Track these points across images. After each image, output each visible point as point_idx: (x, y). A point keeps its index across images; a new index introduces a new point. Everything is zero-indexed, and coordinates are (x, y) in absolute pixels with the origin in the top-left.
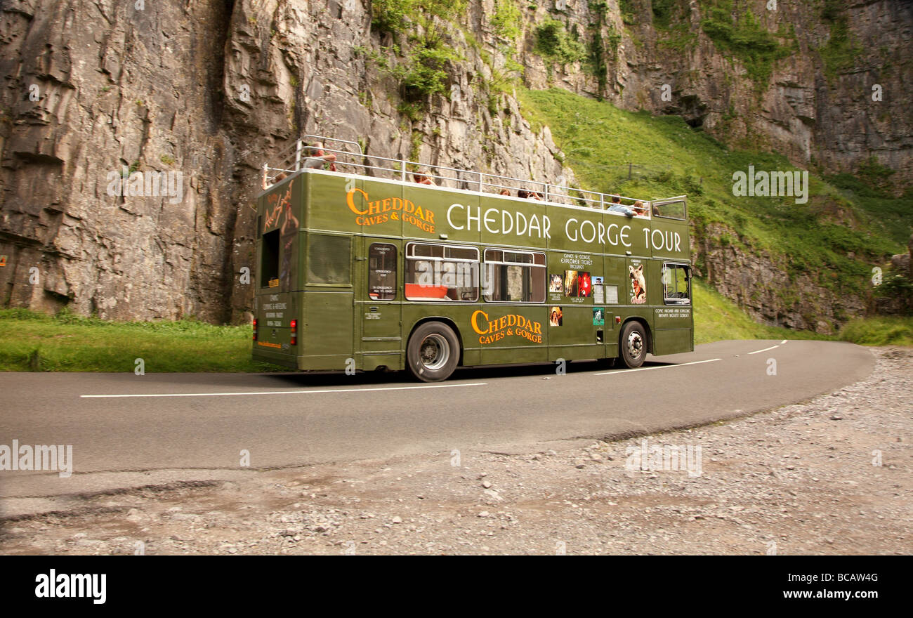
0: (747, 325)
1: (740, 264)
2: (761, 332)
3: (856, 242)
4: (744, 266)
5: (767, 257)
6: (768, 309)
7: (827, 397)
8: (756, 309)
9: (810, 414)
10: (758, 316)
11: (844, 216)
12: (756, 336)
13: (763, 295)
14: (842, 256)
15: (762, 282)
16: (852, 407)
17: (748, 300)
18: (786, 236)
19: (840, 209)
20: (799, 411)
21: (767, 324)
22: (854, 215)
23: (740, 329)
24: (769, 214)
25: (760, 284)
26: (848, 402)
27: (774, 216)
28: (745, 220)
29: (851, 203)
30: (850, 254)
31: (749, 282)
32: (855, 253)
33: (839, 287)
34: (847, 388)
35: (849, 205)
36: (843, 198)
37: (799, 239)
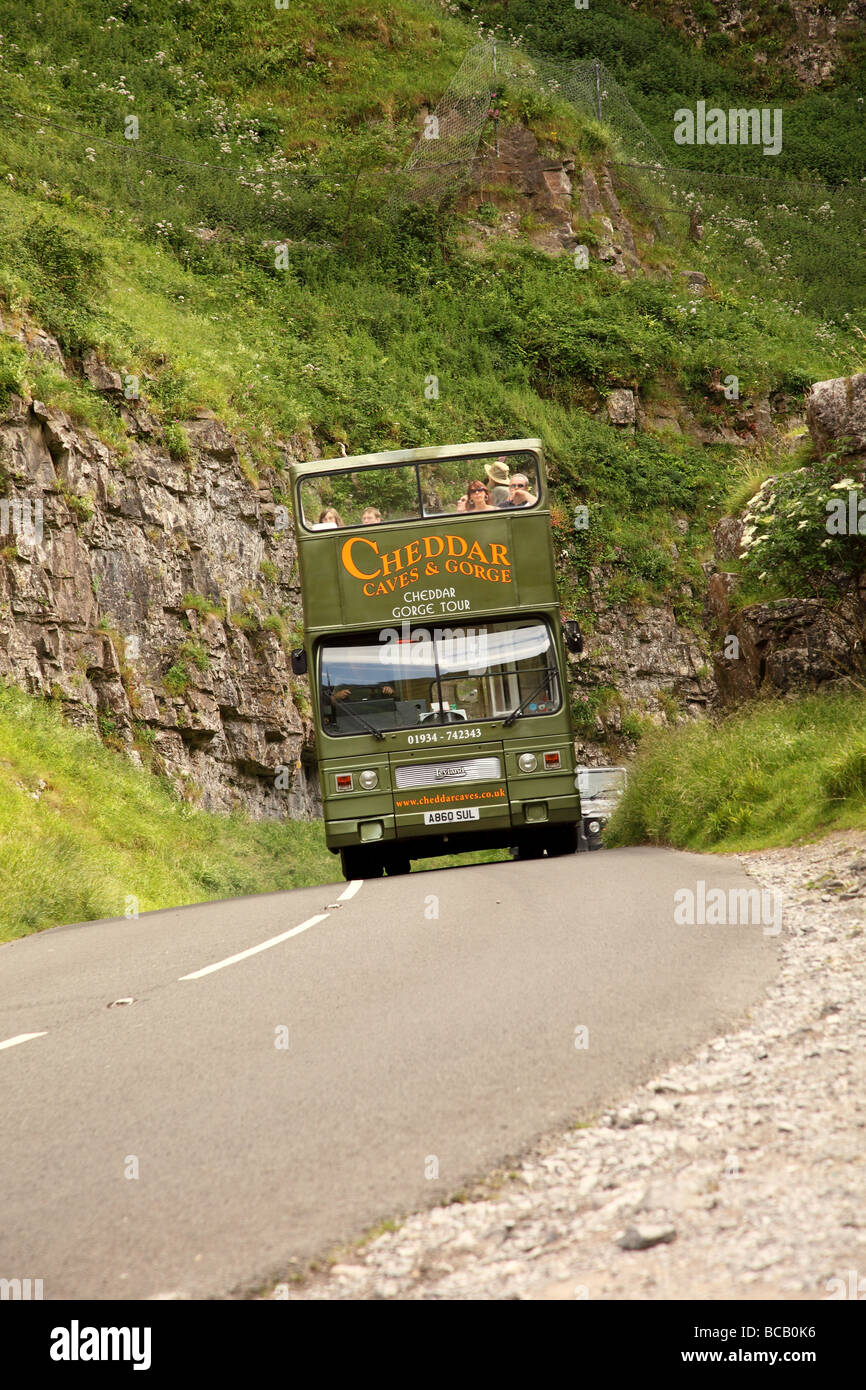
0: (154, 832)
1: (89, 504)
2: (233, 857)
3: (643, 334)
4: (112, 512)
5: (226, 456)
6: (253, 732)
7: (588, 1137)
8: (194, 740)
9: (523, 1239)
10: (207, 774)
11: (575, 204)
12: (207, 883)
13: (221, 662)
14: (582, 417)
15: (213, 591)
16: (710, 1169)
17: (146, 694)
18: (307, 330)
19: (554, 168)
20: (467, 1239)
21: (256, 809)
22: (621, 192)
23: (123, 859)
24: (214, 216)
25: (203, 602)
26: (690, 1144)
27: (236, 227)
28: (87, 259)
29: (605, 133)
30: (619, 402)
31: (142, 597)
32: (642, 393)
33: (583, 573)
34: (675, 1077)
35: (595, 144)
36: (566, 108)
37: (370, 344)
